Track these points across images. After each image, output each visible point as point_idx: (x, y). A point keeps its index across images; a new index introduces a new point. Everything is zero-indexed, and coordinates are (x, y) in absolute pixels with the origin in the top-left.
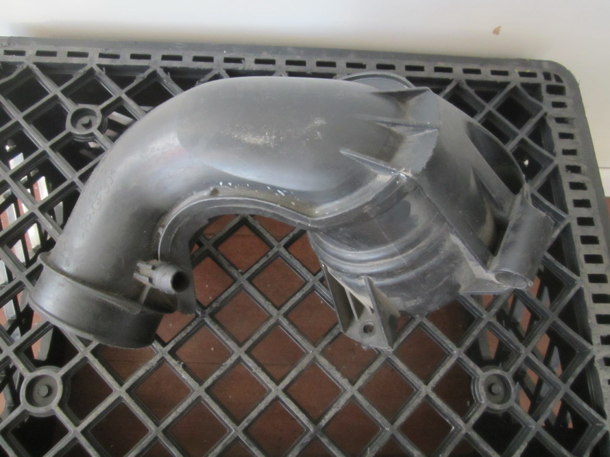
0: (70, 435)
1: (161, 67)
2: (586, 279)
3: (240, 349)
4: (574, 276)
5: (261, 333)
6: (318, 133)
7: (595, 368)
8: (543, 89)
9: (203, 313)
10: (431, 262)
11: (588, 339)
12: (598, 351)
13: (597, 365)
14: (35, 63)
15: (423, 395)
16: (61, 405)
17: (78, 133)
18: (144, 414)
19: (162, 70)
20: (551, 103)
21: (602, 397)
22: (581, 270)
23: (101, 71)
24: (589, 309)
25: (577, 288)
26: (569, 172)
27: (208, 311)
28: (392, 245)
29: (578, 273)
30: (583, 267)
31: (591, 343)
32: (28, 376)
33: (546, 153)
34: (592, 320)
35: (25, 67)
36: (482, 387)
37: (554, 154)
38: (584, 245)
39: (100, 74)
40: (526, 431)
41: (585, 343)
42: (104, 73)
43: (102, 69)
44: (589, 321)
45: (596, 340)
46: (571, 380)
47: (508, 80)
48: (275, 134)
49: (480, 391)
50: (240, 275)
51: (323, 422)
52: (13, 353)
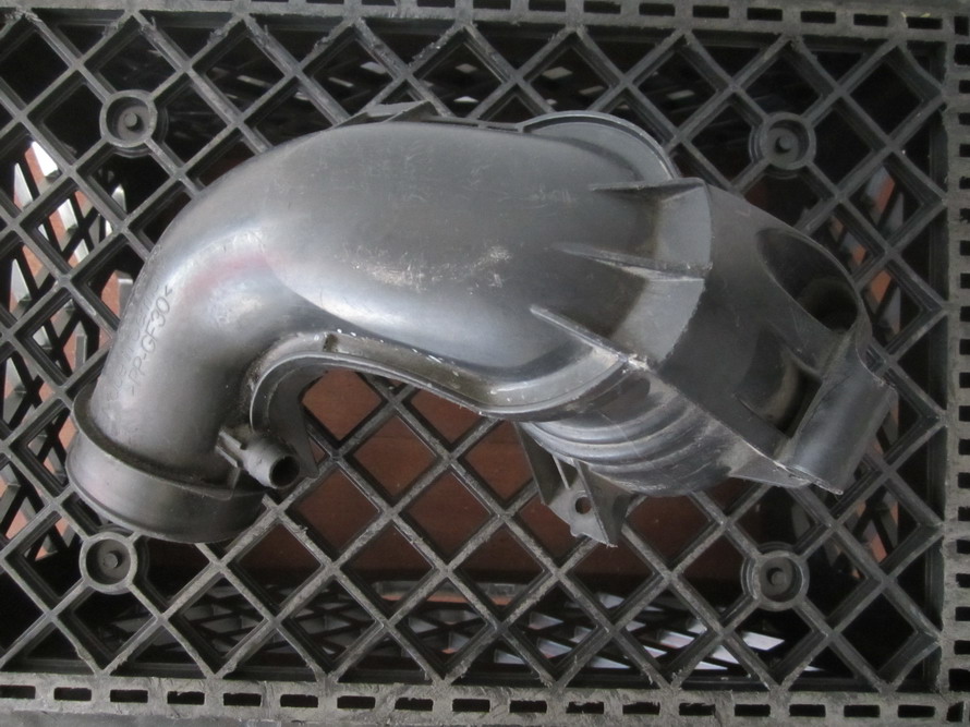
0: (155, 623)
1: (251, 15)
2: (956, 414)
3: (391, 509)
4: (937, 409)
5: (424, 486)
6: (495, 276)
7: (941, 555)
8: (949, 55)
9: (336, 454)
10: (681, 451)
11: (939, 510)
12: (951, 530)
13: (944, 552)
14: (35, 10)
15: (664, 584)
16: (137, 581)
17: (120, 145)
18: (254, 598)
19: (254, 20)
20: (958, 84)
21: (942, 598)
22: (950, 399)
23: (147, 23)
24: (950, 464)
25: (937, 427)
26: (966, 221)
27: (343, 450)
28: (618, 427)
29: (943, 404)
30: (954, 395)
31: (942, 517)
32: (87, 541)
33: (931, 184)
34: (951, 482)
35: (19, 17)
36: (757, 576)
37: (944, 187)
38: (964, 357)
39: (148, 30)
40: (816, 637)
41: (932, 516)
42: (153, 28)
43: (150, 21)
44: (946, 483)
45: (951, 512)
46: (899, 570)
47: (886, 36)
48: (423, 271)
49: (753, 582)
50: (391, 395)
51: (512, 618)
52: (61, 508)
